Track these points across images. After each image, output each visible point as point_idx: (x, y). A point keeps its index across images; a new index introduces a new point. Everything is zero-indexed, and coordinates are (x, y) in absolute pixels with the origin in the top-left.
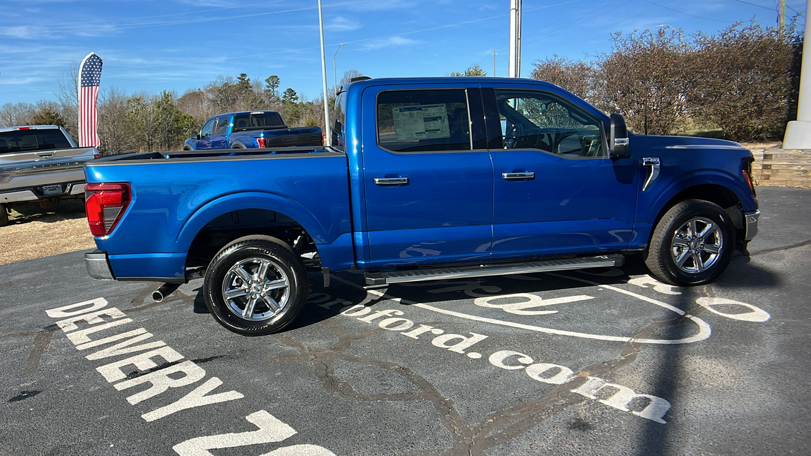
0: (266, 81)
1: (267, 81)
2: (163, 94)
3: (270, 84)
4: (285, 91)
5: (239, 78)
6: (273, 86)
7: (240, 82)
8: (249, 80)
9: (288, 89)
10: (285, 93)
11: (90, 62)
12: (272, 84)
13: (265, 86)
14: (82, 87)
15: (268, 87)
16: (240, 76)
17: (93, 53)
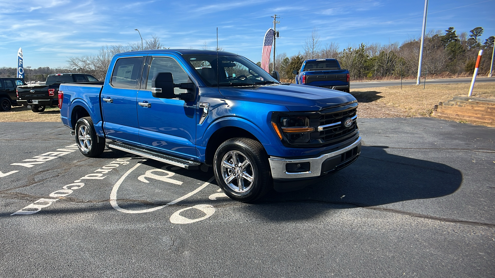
0: (470, 32)
1: (472, 31)
2: (360, 45)
3: (474, 34)
4: (487, 39)
5: (447, 31)
6: (476, 35)
7: (446, 34)
8: (455, 32)
9: (490, 37)
10: (487, 40)
11: (269, 33)
12: (475, 34)
13: (468, 35)
14: (264, 46)
15: (471, 36)
16: (448, 30)
17: (271, 28)
